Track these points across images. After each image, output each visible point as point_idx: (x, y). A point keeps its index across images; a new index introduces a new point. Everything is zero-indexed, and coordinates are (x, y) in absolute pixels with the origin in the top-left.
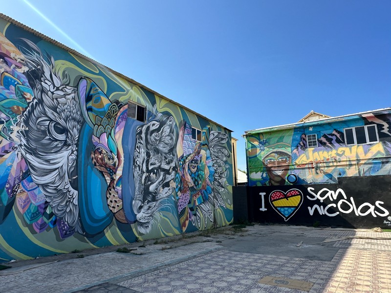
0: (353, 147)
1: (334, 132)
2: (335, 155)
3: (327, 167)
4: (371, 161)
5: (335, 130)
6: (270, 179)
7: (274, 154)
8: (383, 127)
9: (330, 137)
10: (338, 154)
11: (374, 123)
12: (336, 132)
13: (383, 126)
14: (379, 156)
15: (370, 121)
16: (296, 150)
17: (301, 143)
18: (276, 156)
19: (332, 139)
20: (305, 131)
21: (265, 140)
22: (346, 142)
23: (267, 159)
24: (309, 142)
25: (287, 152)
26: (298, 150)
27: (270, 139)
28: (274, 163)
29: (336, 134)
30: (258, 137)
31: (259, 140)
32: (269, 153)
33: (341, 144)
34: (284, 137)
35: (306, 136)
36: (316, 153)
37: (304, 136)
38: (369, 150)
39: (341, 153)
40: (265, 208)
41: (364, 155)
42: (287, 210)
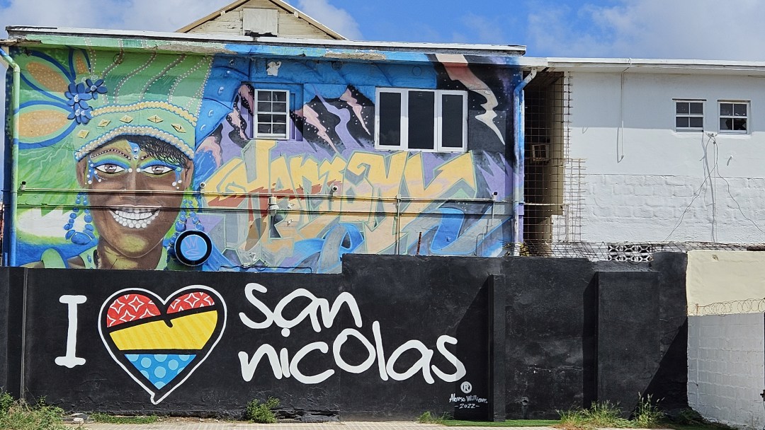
0: (394, 157)
1: (347, 96)
2: (339, 177)
3: (310, 213)
4: (437, 209)
5: (351, 87)
6: (103, 241)
7: (125, 145)
8: (484, 106)
9: (331, 109)
10: (349, 175)
11: (463, 87)
12: (353, 95)
13: (485, 101)
14: (460, 195)
15: (453, 78)
16: (213, 138)
17: (235, 115)
18: (136, 152)
19: (337, 120)
20: (254, 75)
21: (94, 78)
22: (377, 138)
23: (97, 159)
24: (261, 118)
25: (180, 145)
26: (219, 142)
27: (115, 78)
28: (123, 178)
29: (352, 102)
30: (64, 63)
31: (71, 75)
32: (108, 137)
33: (362, 141)
34: (173, 80)
35: (252, 93)
36: (281, 160)
37: (245, 91)
38: (438, 173)
39: (358, 172)
40: (78, 355)
41: (422, 186)
42: (165, 364)
